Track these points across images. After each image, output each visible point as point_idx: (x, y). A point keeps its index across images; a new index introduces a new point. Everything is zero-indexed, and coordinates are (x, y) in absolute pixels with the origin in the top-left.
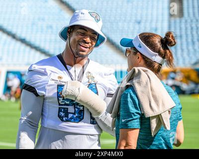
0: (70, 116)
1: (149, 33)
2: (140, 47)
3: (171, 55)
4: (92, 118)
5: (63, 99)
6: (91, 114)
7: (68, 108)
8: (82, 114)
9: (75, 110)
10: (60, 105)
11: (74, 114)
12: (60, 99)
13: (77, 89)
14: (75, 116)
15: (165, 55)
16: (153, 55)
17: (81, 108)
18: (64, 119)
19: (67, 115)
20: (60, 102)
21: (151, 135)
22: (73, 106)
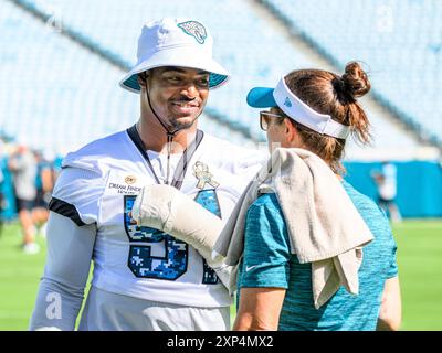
0: (156, 264)
1: (306, 71)
2: (289, 105)
3: (363, 116)
4: (207, 269)
5: (138, 229)
6: (204, 260)
7: (150, 247)
8: (184, 261)
9: (167, 251)
10: (131, 240)
11: (165, 259)
12: (130, 227)
13: (165, 204)
14: (166, 265)
15: (347, 118)
16: (318, 121)
17: (182, 247)
18: (142, 271)
19: (147, 264)
20: (131, 234)
21: (313, 306)
22: (163, 243)
